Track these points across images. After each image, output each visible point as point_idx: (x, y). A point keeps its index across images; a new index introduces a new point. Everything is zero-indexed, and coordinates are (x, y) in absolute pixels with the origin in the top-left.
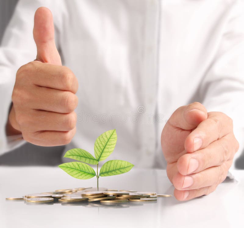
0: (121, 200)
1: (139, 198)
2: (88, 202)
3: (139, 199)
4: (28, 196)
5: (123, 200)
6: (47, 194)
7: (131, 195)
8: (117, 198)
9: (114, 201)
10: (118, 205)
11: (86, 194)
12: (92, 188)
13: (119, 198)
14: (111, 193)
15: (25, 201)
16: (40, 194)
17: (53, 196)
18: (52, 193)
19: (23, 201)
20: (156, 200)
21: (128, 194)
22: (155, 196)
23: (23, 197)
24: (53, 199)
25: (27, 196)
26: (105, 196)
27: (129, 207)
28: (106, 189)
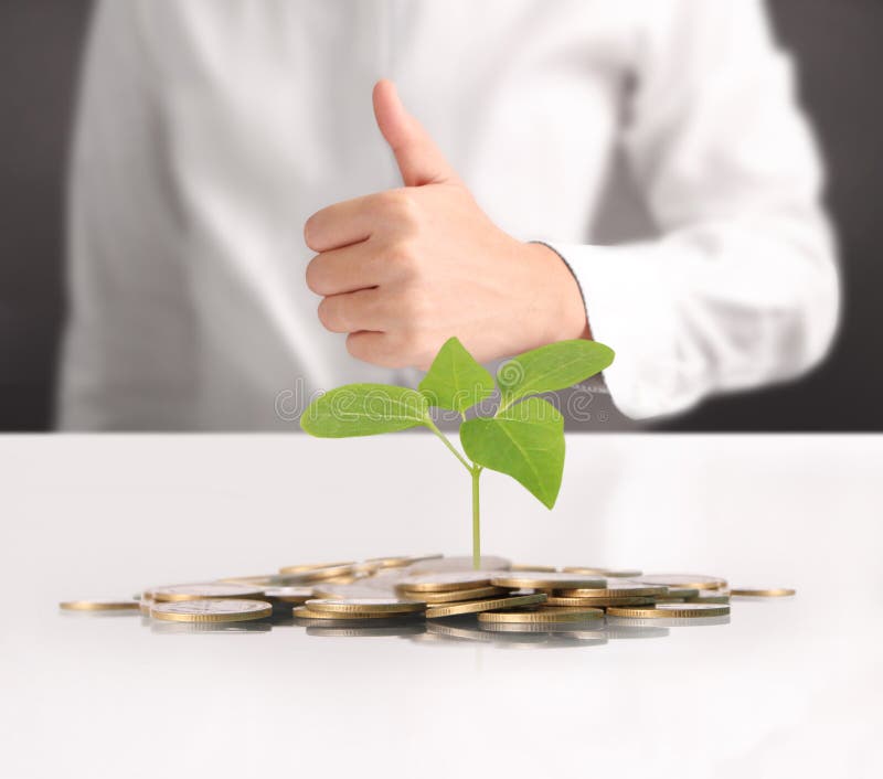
0: (569, 611)
1: (648, 601)
2: (424, 620)
3: (651, 606)
4: (158, 594)
5: (579, 611)
6: (240, 586)
7: (614, 591)
8: (551, 600)
9: (538, 615)
10: (556, 634)
11: (414, 586)
12: (440, 557)
13: (560, 600)
14: (525, 583)
15: (146, 613)
16: (212, 584)
17: (269, 593)
18: (266, 580)
19: (136, 615)
20: (726, 611)
21: (601, 585)
22: (720, 593)
23: (139, 598)
24: (269, 606)
25: (153, 593)
26: (501, 595)
27: (603, 642)
28: (502, 565)
